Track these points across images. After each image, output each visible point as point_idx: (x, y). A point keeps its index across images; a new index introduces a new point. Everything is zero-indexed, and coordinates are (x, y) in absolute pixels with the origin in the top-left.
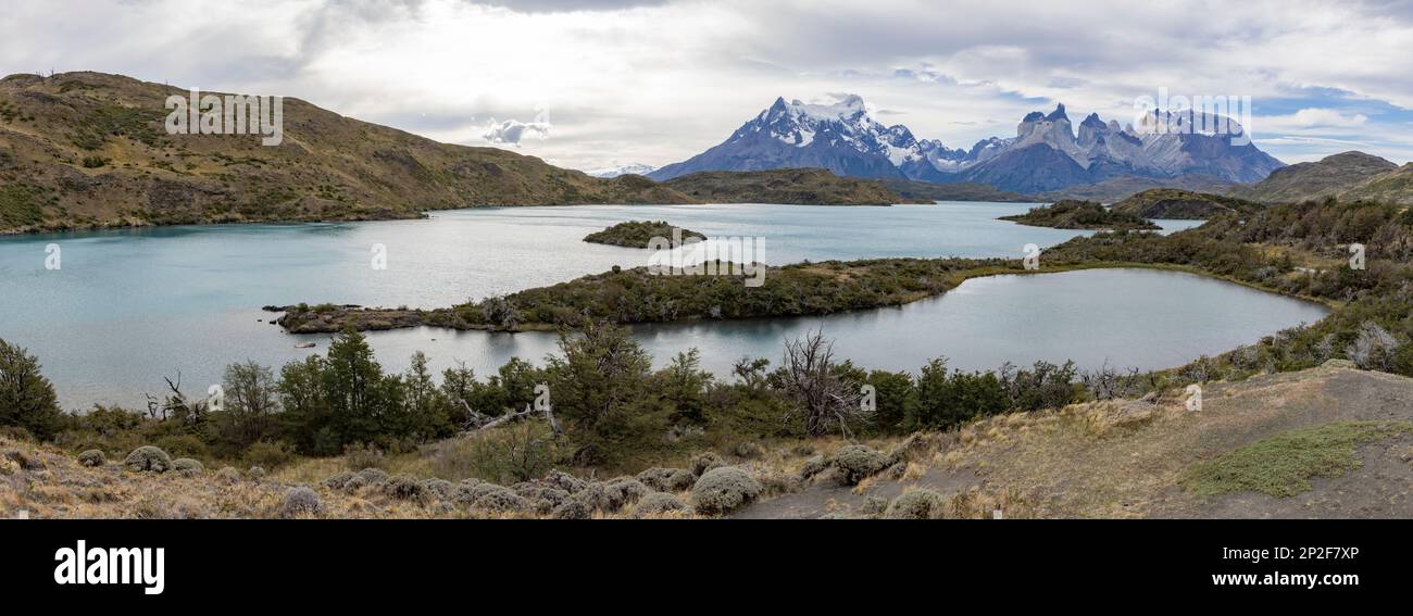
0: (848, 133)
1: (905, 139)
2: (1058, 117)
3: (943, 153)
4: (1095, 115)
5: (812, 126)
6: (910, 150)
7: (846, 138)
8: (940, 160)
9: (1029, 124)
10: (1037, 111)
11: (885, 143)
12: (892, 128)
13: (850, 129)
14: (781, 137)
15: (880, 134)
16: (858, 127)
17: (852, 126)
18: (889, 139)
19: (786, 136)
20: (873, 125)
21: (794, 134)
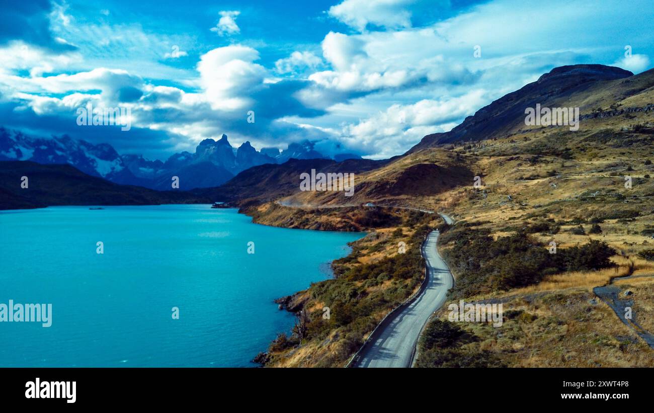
0: (61, 149)
1: (109, 154)
3: (143, 163)
6: (113, 163)
7: (59, 153)
8: (141, 169)
9: (203, 148)
11: (92, 157)
12: (98, 145)
14: (3, 153)
15: (88, 150)
16: (69, 145)
17: (65, 143)
18: (96, 153)
19: (7, 151)
20: (82, 143)
21: (15, 150)
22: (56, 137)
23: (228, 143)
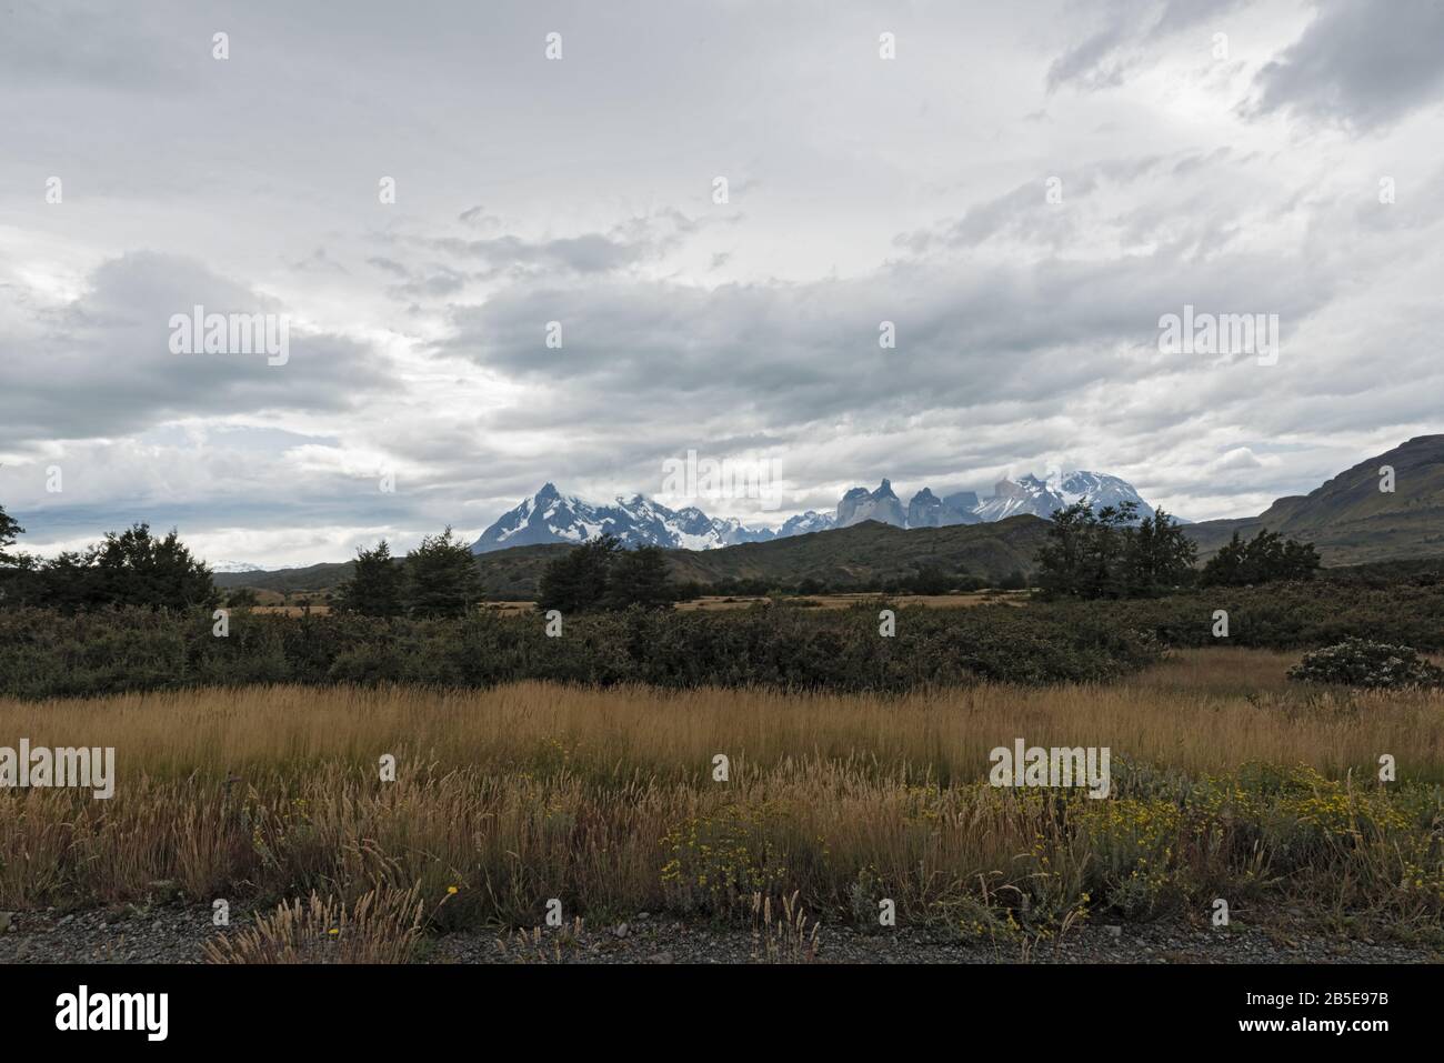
0: (632, 522)
1: (699, 524)
2: (883, 496)
4: (926, 490)
9: (850, 503)
10: (858, 487)
13: (633, 516)
14: (562, 532)
15: (667, 520)
16: (640, 513)
17: (635, 512)
18: (679, 524)
19: (568, 531)
20: (657, 508)
21: (577, 527)
22: (622, 504)
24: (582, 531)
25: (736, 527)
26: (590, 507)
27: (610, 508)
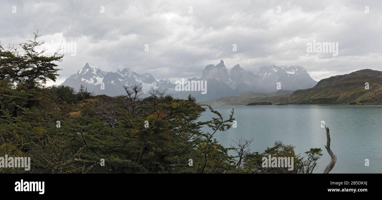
0: (121, 78)
1: (150, 79)
2: (221, 66)
4: (238, 65)
5: (103, 75)
6: (152, 85)
7: (120, 80)
9: (207, 70)
10: (211, 64)
11: (140, 81)
12: (143, 74)
13: (122, 75)
14: (87, 81)
15: (138, 78)
16: (126, 75)
17: (124, 74)
18: (142, 79)
19: (89, 80)
20: (134, 73)
21: (93, 79)
22: (119, 71)
23: (224, 66)
24: (95, 81)
25: (168, 83)
26: (104, 72)
27: (113, 72)
